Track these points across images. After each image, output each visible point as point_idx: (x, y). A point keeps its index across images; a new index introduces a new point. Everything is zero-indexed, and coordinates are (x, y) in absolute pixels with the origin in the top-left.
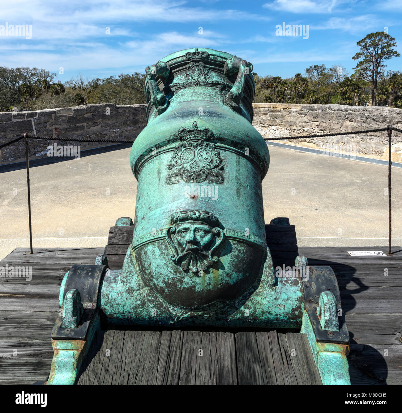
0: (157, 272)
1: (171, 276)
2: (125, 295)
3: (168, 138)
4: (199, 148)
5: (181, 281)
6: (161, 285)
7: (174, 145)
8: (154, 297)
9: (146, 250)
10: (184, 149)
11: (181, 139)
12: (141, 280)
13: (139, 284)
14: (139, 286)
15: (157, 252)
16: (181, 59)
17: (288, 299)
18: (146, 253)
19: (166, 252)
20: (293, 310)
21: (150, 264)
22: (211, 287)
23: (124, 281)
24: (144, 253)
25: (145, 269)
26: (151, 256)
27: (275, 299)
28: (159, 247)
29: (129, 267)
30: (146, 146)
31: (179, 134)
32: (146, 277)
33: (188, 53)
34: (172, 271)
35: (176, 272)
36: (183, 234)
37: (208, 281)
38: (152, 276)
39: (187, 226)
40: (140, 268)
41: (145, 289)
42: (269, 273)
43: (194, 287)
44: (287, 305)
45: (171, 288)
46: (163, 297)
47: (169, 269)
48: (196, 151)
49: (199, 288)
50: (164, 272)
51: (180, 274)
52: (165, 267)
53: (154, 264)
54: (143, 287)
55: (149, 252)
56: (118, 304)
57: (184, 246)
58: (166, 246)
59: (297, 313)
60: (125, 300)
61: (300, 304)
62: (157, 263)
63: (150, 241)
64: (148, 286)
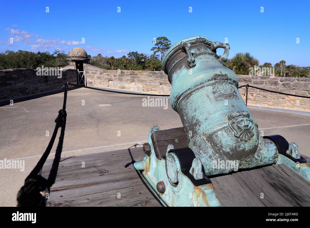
0: (226, 145)
1: (234, 145)
2: (209, 159)
3: (208, 79)
4: (224, 83)
5: (239, 147)
6: (228, 150)
7: (211, 82)
8: (222, 158)
9: (217, 134)
10: (217, 84)
11: (215, 79)
12: (213, 151)
13: (213, 153)
14: (213, 154)
15: (225, 134)
16: (193, 41)
17: (272, 150)
18: (217, 136)
19: (231, 133)
20: (275, 154)
21: (221, 141)
22: (251, 147)
23: (206, 153)
24: (216, 136)
25: (217, 144)
26: (221, 137)
27: (268, 151)
28: (225, 131)
29: (205, 145)
30: (194, 83)
31: (214, 77)
32: (217, 148)
33: (197, 38)
34: (235, 142)
35: (237, 143)
36: (241, 123)
37: (250, 145)
38: (222, 147)
39: (242, 119)
40: (212, 145)
41: (216, 155)
42: (262, 140)
43: (245, 149)
44: (272, 153)
45: (234, 151)
46: (227, 157)
47: (233, 141)
48: (224, 85)
49: (247, 149)
50: (230, 144)
51: (239, 143)
52: (231, 141)
53: (224, 141)
54: (215, 154)
55: (219, 135)
56: (207, 165)
57: (242, 129)
58: (230, 130)
59: (276, 156)
60: (210, 162)
61: (277, 151)
62: (226, 139)
63: (219, 129)
64: (218, 153)
